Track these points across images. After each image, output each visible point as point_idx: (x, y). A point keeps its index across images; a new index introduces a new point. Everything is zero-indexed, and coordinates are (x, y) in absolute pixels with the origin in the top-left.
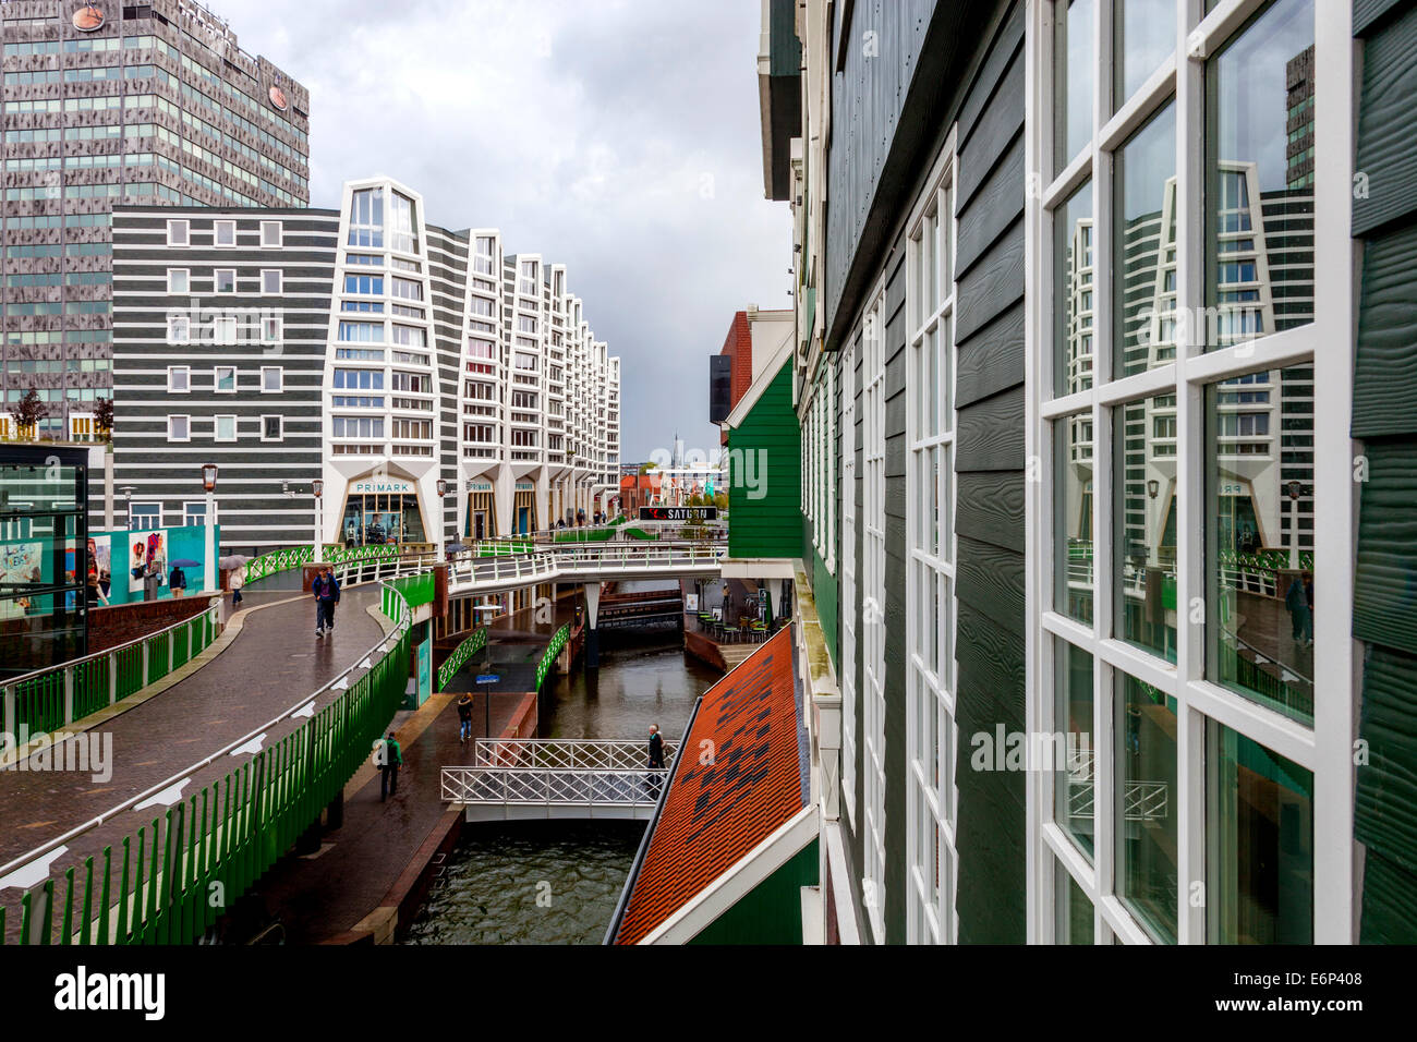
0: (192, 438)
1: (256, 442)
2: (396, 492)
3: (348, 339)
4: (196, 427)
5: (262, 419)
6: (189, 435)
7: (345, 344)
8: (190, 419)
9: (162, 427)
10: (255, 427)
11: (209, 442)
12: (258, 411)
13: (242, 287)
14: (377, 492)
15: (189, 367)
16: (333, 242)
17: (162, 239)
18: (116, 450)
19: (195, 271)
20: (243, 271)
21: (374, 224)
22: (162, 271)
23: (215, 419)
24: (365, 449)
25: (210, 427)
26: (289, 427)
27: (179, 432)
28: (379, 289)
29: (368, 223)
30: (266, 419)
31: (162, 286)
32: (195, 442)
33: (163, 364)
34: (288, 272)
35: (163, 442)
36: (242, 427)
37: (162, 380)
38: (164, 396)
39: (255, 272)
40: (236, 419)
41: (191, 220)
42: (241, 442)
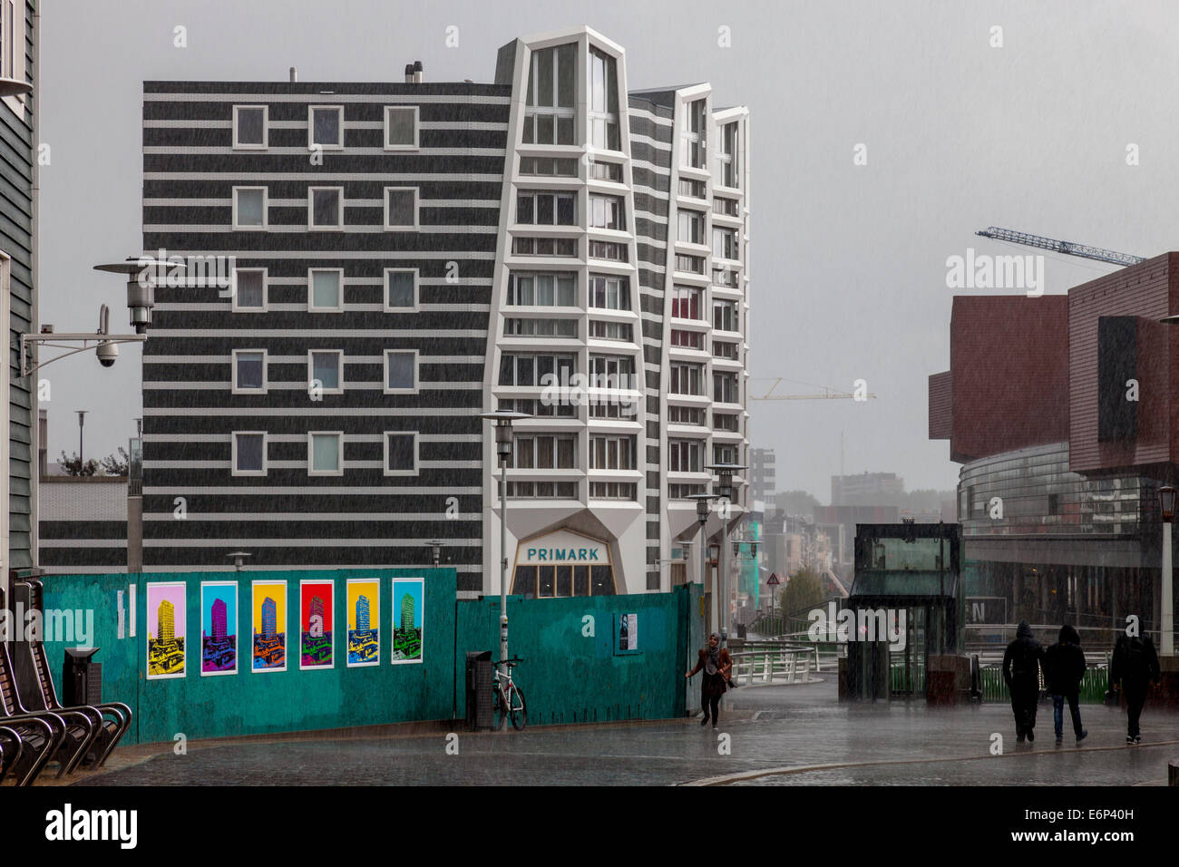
0: (269, 470)
1: (376, 478)
2: (582, 562)
3: (519, 304)
4: (277, 451)
5: (385, 438)
6: (267, 464)
7: (515, 309)
8: (267, 438)
9: (221, 451)
10: (373, 451)
11: (301, 477)
12: (377, 425)
13: (353, 216)
14: (556, 562)
15: (265, 351)
16: (500, 140)
17: (223, 137)
18: (147, 490)
19: (277, 190)
20: (354, 190)
21: (560, 105)
22: (223, 190)
23: (309, 438)
24: (545, 489)
25: (300, 452)
26: (429, 451)
27: (249, 459)
28: (568, 215)
29: (551, 104)
30: (390, 436)
31: (224, 215)
32: (275, 477)
33: (223, 346)
34: (429, 190)
35: (223, 477)
36: (352, 451)
37: (222, 372)
38: (226, 399)
39: (375, 190)
40: (343, 438)
41: (271, 105)
42: (351, 478)
